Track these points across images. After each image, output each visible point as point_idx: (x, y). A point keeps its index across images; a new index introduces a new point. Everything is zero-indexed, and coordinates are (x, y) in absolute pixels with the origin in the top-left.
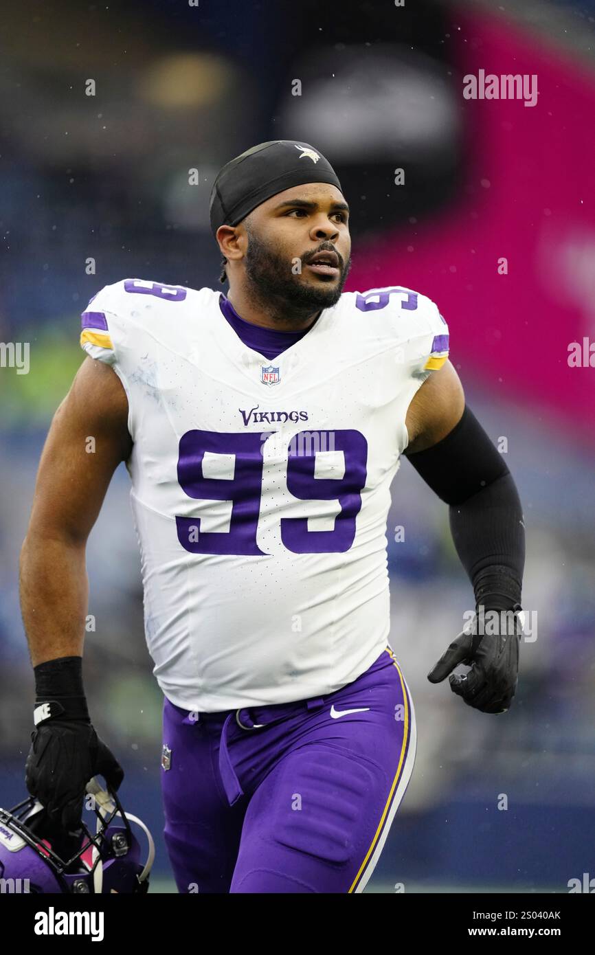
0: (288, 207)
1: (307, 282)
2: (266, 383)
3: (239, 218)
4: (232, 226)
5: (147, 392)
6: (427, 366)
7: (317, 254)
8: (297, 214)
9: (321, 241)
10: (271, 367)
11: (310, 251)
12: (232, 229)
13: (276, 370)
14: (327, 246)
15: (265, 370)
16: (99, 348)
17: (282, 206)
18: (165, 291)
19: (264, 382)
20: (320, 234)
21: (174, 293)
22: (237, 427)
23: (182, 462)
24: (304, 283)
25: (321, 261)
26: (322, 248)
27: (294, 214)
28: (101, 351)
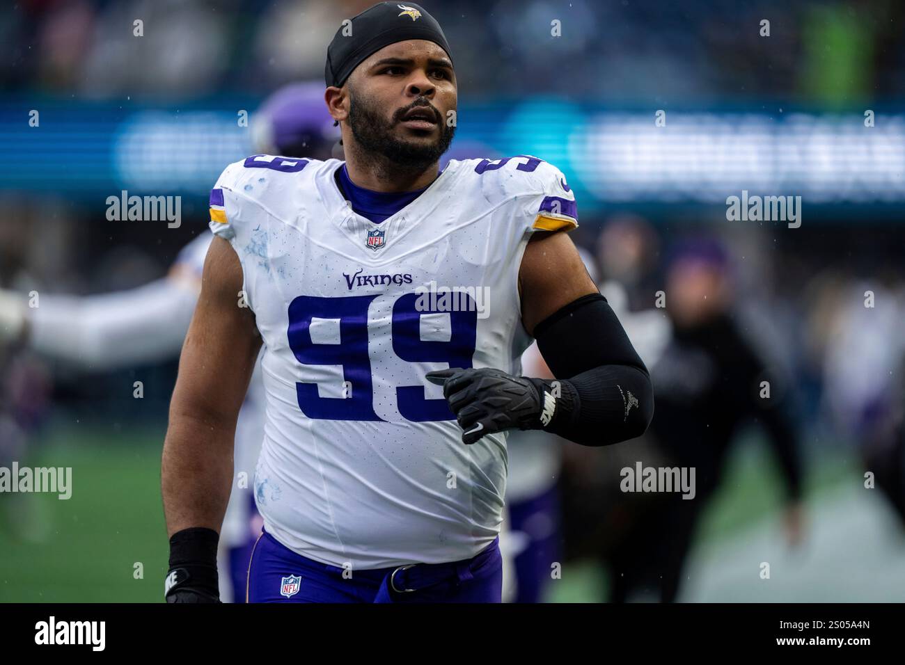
0: (384, 65)
1: (402, 137)
2: (371, 247)
3: (343, 79)
4: (338, 87)
5: (259, 263)
6: (536, 225)
7: (411, 109)
8: (393, 72)
9: (416, 98)
10: (377, 230)
11: (404, 107)
12: (338, 89)
13: (382, 234)
14: (421, 101)
15: (371, 234)
16: (218, 224)
17: (378, 64)
18: (285, 163)
19: (368, 246)
20: (414, 90)
21: (293, 164)
22: (343, 292)
23: (291, 329)
24: (399, 139)
25: (416, 116)
26: (416, 103)
27: (390, 72)
28: (220, 226)
